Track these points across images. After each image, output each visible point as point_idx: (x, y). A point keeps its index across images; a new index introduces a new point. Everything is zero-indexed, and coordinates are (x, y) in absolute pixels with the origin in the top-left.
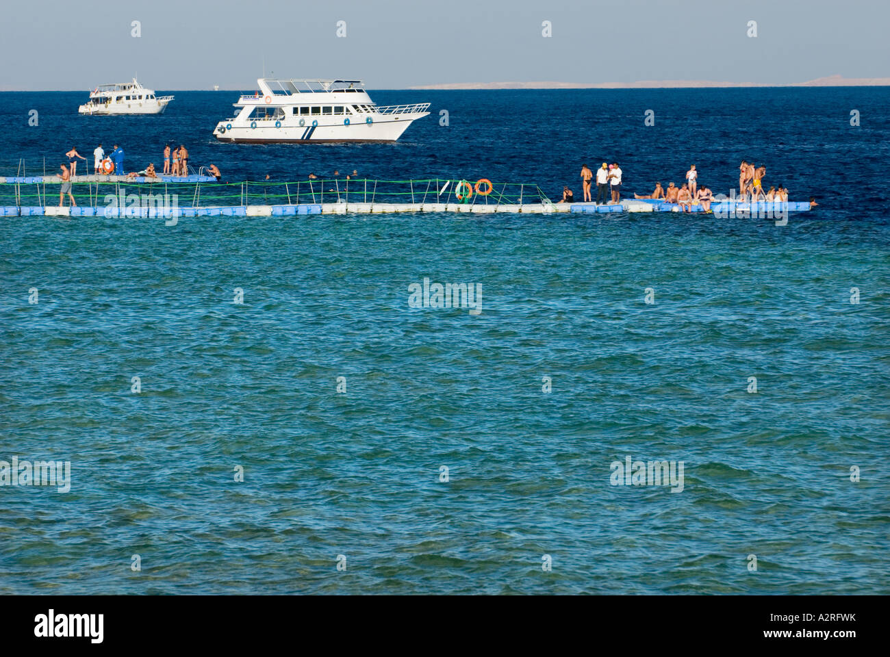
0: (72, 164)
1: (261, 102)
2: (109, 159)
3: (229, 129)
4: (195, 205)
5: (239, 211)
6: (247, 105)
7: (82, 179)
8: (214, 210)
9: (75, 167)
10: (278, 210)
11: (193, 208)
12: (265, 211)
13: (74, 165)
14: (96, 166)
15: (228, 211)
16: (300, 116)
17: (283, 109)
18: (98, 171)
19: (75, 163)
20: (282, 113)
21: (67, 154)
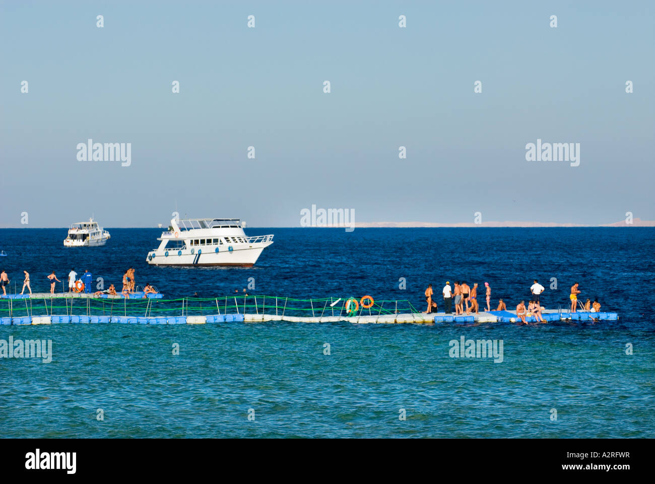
0: (52, 284)
1: (172, 236)
2: (80, 280)
3: (154, 257)
4: (147, 316)
5: (181, 320)
6: (165, 239)
7: (60, 296)
8: (162, 320)
9: (54, 287)
10: (211, 319)
11: (145, 318)
12: (200, 320)
13: (53, 285)
14: (70, 286)
15: (172, 320)
16: (194, 246)
17: (185, 241)
18: (72, 290)
19: (54, 283)
20: (184, 244)
21: (48, 277)
